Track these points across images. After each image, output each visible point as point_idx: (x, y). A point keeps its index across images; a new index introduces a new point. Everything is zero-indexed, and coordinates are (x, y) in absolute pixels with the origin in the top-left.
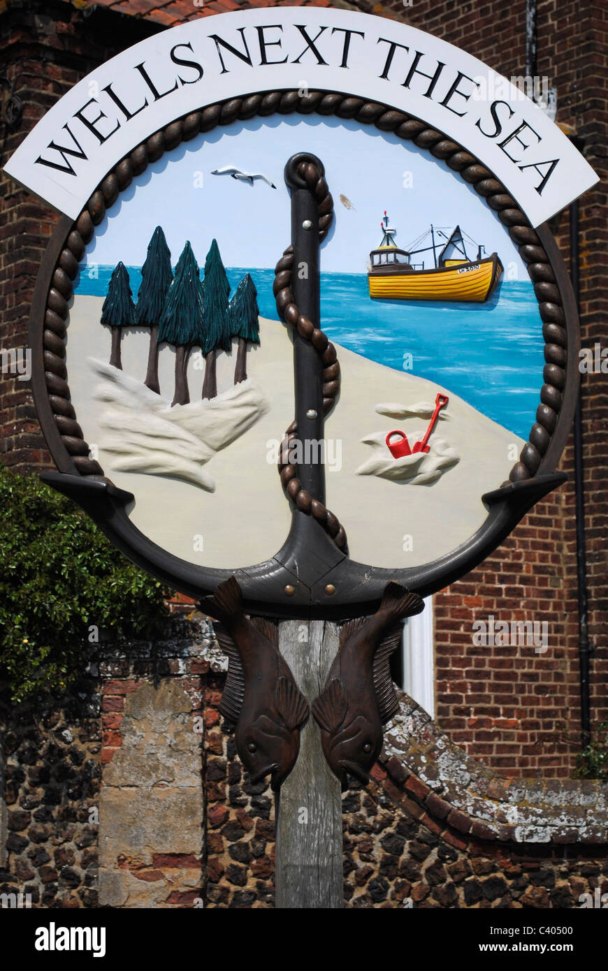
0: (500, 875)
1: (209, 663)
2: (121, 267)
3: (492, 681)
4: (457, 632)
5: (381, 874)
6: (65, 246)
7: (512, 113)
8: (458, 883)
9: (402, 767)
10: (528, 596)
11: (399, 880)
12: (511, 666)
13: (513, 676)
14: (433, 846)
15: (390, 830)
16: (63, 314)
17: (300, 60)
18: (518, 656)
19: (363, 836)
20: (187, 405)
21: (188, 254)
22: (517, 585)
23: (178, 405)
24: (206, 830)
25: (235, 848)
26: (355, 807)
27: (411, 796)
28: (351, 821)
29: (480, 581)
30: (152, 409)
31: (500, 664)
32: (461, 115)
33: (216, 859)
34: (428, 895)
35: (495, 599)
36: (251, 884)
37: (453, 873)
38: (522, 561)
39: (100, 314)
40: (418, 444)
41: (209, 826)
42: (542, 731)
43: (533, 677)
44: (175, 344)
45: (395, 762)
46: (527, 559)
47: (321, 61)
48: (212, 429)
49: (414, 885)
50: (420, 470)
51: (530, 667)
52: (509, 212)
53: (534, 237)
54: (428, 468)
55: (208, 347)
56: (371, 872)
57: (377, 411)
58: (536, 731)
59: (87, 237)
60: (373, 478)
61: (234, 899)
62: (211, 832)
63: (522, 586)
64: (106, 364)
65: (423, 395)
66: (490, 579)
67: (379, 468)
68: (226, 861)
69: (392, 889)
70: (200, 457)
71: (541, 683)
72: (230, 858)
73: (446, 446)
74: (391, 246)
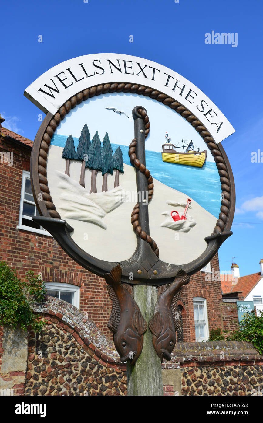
0: (115, 373)
1: (33, 309)
2: (71, 137)
3: (93, 315)
4: (85, 302)
5: (80, 375)
6: (49, 125)
7: (207, 105)
8: (103, 377)
9: (89, 341)
10: (102, 293)
11: (86, 376)
12: (97, 311)
13: (97, 314)
14: (96, 365)
15: (84, 360)
16: (47, 151)
17: (138, 75)
18: (99, 308)
19: (76, 362)
20: (96, 193)
21: (97, 136)
22: (99, 290)
23: (93, 193)
24: (28, 362)
25: (36, 368)
26: (74, 353)
27: (91, 349)
28: (72, 358)
29: (91, 289)
30: (82, 194)
31: (95, 310)
32: (192, 103)
33: (30, 372)
34: (94, 381)
35: (94, 293)
36: (40, 380)
37: (102, 373)
38: (101, 284)
39: (61, 154)
40: (183, 217)
41: (29, 361)
42: (104, 328)
43: (102, 314)
44: (92, 169)
45: (87, 339)
46: (102, 284)
47: (145, 77)
48: (106, 204)
49: (90, 378)
50: (183, 227)
51: (102, 311)
52: (208, 138)
53: (217, 147)
54: (186, 226)
55: (105, 171)
56: (78, 374)
57: (167, 203)
58: (102, 328)
59: (58, 123)
60: (166, 229)
61: (34, 385)
62: (29, 363)
63: (100, 290)
64: (63, 173)
65: (183, 199)
66: (93, 289)
67: (169, 225)
68: (33, 373)
69: (83, 379)
70: (101, 215)
71: (104, 315)
72: (34, 372)
73: (192, 218)
74: (169, 143)
